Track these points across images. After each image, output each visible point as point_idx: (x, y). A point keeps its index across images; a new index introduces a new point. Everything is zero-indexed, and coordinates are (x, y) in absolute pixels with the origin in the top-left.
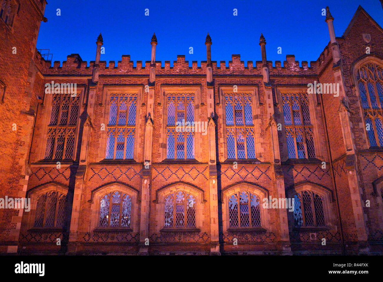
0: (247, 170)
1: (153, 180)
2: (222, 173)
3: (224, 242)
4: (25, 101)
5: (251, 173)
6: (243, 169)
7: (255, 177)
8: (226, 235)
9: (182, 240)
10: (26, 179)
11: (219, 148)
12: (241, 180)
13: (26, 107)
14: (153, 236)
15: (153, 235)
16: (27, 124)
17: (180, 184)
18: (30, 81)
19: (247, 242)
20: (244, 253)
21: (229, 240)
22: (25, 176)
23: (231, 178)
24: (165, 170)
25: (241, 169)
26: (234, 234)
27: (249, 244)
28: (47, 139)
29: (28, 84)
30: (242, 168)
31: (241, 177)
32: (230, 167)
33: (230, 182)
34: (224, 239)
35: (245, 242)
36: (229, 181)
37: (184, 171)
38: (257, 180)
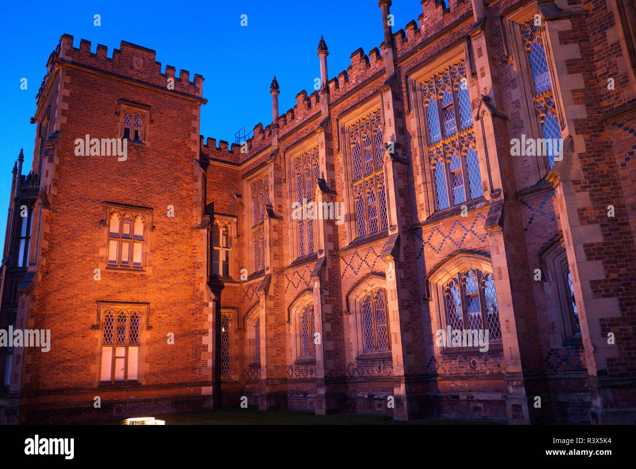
0: (463, 227)
1: (342, 278)
2: (425, 243)
3: (438, 375)
4: (195, 214)
5: (471, 230)
6: (458, 226)
7: (478, 236)
8: (440, 361)
9: (382, 372)
10: (210, 307)
11: (417, 197)
12: (455, 248)
13: (197, 220)
14: (350, 367)
15: (349, 365)
16: (202, 240)
17: (372, 278)
18: (197, 188)
19: (475, 373)
20: (468, 397)
21: (445, 371)
22: (208, 303)
23: (440, 250)
24: (353, 257)
25: (453, 227)
26: (452, 359)
27: (477, 379)
28: (253, 246)
29: (195, 191)
30: (455, 224)
31: (455, 243)
32: (436, 227)
33: (438, 257)
34: (438, 369)
35: (471, 374)
36: (437, 255)
37: (375, 253)
38: (483, 241)
